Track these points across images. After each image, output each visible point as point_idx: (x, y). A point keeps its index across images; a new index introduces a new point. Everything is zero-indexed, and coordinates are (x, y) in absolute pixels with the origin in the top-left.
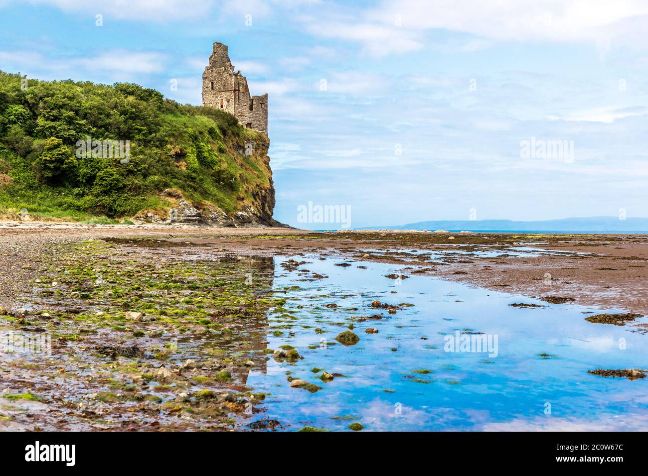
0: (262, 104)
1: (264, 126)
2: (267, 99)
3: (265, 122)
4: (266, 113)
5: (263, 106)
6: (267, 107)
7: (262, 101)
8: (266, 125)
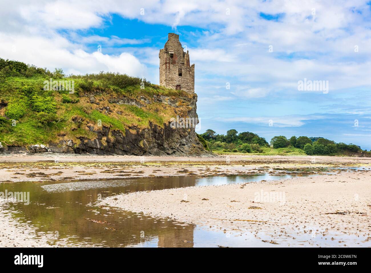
0: (189, 71)
1: (191, 86)
2: (194, 68)
3: (192, 84)
4: (193, 77)
5: (191, 73)
6: (194, 73)
7: (190, 69)
8: (193, 86)
